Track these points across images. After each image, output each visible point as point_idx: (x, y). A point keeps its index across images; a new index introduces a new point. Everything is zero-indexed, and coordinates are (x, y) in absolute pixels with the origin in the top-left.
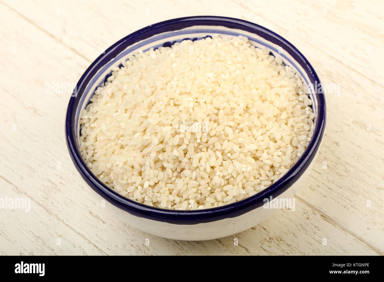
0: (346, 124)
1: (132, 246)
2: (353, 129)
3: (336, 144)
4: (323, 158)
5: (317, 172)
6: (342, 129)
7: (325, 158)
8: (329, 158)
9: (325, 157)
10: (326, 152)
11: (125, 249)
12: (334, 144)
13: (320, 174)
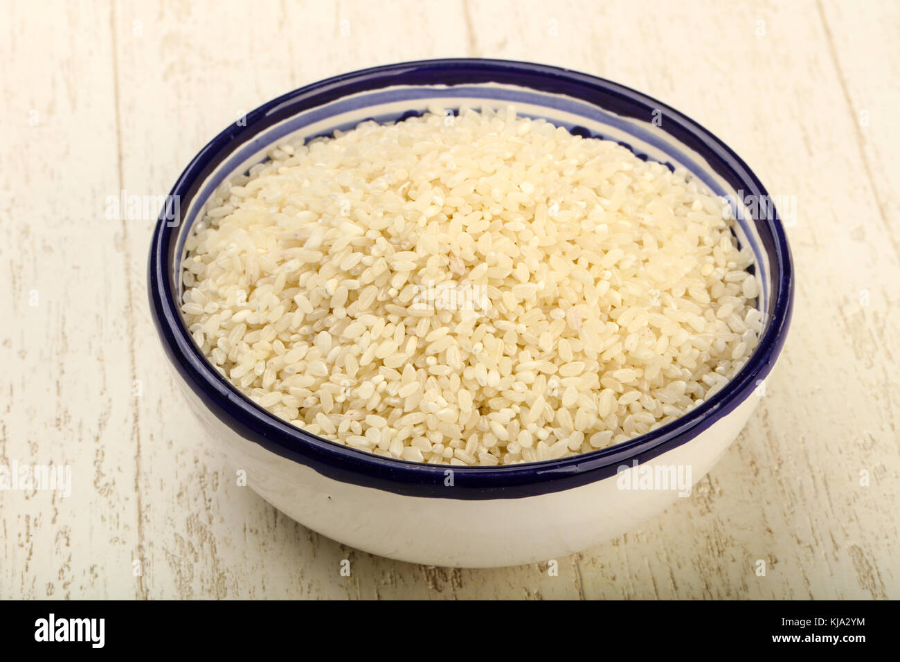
0: (834, 541)
1: (196, 461)
2: (836, 559)
3: (774, 561)
4: (715, 567)
5: (674, 583)
6: (817, 544)
7: (719, 569)
8: (727, 575)
9: (721, 567)
10: (734, 561)
11: (177, 457)
12: (769, 558)
13: (676, 588)
